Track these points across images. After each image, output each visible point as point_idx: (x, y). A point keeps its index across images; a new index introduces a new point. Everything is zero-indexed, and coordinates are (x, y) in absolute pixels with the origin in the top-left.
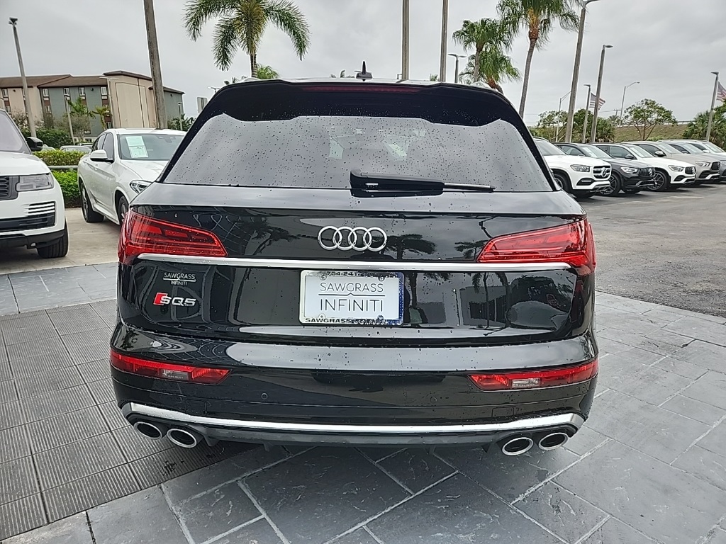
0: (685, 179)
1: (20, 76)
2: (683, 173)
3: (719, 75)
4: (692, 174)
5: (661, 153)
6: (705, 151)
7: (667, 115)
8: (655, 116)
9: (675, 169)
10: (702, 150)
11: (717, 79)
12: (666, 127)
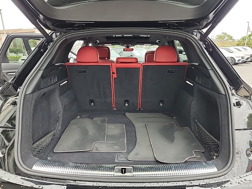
0: (241, 61)
1: (3, 29)
2: (240, 59)
3: (249, 23)
4: (243, 59)
5: (232, 51)
6: (247, 50)
7: (231, 38)
8: (226, 38)
9: (237, 57)
10: (246, 50)
11: (248, 24)
12: (230, 42)
